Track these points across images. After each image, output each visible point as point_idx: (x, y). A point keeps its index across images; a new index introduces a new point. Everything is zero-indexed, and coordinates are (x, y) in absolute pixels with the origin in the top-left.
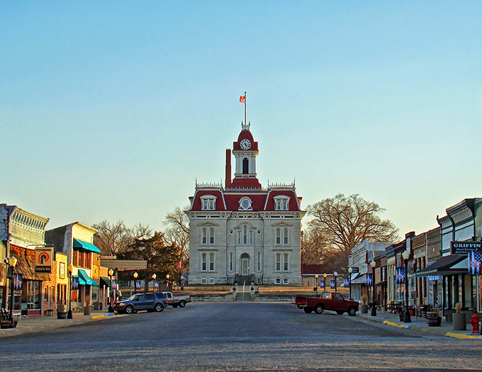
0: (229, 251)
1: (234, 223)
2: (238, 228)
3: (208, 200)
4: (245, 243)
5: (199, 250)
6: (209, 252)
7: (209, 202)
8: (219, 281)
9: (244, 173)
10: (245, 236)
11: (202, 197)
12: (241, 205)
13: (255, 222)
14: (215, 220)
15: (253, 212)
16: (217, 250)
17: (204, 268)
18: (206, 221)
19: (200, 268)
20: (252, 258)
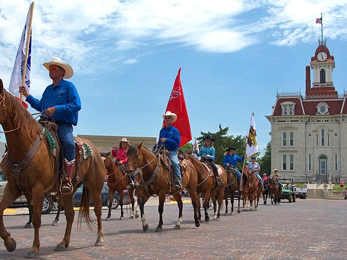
0: (308, 153)
1: (312, 127)
2: (316, 131)
3: (288, 106)
4: (323, 144)
5: (280, 151)
6: (289, 153)
7: (288, 107)
8: (299, 179)
9: (321, 83)
10: (323, 139)
11: (282, 104)
12: (319, 110)
13: (333, 126)
14: (295, 125)
15: (330, 116)
16: (296, 152)
17: (285, 168)
18: (286, 125)
19: (280, 167)
20: (329, 159)
